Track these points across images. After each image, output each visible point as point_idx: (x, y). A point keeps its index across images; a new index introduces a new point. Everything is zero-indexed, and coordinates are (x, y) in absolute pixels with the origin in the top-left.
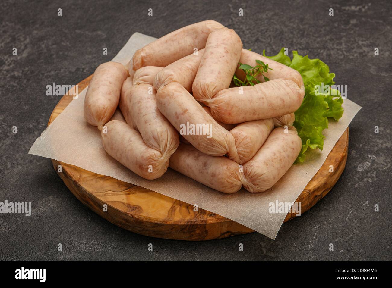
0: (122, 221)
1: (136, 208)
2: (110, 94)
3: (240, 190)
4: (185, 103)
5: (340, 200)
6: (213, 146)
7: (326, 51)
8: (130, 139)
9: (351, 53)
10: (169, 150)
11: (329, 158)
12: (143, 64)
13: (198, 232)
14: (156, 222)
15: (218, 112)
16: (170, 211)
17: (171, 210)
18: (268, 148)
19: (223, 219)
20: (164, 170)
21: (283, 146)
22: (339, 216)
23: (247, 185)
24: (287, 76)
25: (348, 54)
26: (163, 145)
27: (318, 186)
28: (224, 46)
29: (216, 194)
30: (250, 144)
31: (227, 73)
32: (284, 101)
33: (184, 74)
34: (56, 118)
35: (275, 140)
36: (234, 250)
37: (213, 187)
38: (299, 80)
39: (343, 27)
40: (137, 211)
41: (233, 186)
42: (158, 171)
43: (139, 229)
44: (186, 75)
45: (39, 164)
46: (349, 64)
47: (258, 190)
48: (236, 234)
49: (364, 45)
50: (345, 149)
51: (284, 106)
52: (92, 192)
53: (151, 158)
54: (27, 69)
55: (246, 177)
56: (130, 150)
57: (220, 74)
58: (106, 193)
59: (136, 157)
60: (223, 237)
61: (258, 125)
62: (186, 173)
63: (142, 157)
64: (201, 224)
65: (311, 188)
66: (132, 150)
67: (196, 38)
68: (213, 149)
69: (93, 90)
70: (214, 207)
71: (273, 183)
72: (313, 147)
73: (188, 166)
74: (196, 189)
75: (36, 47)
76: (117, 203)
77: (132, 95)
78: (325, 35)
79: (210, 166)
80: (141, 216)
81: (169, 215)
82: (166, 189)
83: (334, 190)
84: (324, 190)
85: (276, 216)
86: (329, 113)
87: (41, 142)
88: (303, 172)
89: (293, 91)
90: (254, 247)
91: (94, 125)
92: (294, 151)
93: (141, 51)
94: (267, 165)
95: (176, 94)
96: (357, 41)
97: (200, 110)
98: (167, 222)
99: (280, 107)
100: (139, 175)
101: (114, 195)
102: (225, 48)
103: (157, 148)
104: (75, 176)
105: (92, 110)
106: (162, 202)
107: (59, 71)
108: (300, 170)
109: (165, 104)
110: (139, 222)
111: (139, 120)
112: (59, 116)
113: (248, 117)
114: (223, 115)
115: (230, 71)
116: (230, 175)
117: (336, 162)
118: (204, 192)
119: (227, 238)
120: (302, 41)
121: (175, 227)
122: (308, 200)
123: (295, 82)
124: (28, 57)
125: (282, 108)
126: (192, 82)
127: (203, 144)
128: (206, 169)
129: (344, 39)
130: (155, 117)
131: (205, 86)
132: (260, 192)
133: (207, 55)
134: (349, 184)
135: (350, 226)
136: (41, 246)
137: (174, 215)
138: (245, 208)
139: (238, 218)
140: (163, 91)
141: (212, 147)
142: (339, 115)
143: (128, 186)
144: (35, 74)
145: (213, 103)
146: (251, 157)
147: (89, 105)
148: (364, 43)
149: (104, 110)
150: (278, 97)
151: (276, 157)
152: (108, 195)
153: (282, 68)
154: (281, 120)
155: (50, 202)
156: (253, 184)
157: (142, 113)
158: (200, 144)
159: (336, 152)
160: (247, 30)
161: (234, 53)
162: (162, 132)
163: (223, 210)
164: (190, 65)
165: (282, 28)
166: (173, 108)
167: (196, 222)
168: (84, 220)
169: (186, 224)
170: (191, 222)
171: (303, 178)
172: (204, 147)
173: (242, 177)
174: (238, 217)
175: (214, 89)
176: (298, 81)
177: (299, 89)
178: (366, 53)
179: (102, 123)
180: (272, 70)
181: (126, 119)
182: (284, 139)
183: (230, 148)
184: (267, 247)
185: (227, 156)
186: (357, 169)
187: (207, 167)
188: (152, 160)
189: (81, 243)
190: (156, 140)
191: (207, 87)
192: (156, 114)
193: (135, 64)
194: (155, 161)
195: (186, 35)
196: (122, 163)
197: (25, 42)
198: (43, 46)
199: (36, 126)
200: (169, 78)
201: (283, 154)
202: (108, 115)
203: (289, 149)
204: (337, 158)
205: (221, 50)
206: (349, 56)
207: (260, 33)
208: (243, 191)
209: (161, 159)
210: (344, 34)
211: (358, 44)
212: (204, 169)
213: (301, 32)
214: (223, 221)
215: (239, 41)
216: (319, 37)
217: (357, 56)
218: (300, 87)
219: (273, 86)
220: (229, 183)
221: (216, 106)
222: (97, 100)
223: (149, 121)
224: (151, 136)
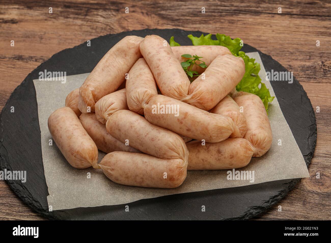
4: (181, 108)
6: (222, 133)
8: (143, 161)
15: (200, 103)
23: (257, 152)
24: (219, 52)
26: (181, 152)
28: (162, 50)
55: (255, 145)
56: (152, 170)
57: (181, 73)
66: (153, 169)
67: (126, 56)
69: (70, 138)
73: (203, 160)
77: (118, 125)
87: (54, 199)
93: (87, 87)
94: (263, 128)
102: (165, 51)
103: (177, 157)
114: (206, 104)
116: (246, 150)
127: (214, 135)
128: (222, 155)
130: (158, 132)
131: (179, 87)
133: (157, 63)
147: (77, 151)
149: (94, 150)
150: (233, 70)
156: (262, 149)
157: (142, 134)
158: (212, 136)
162: (175, 141)
164: (147, 77)
183: (234, 129)
187: (222, 153)
191: (181, 88)
192: (157, 130)
193: (88, 100)
195: (115, 57)
200: (146, 95)
205: (163, 54)
209: (184, 164)
212: (220, 156)
220: (247, 157)
221: (197, 99)
222: (81, 144)
223: (155, 137)
224: (167, 148)
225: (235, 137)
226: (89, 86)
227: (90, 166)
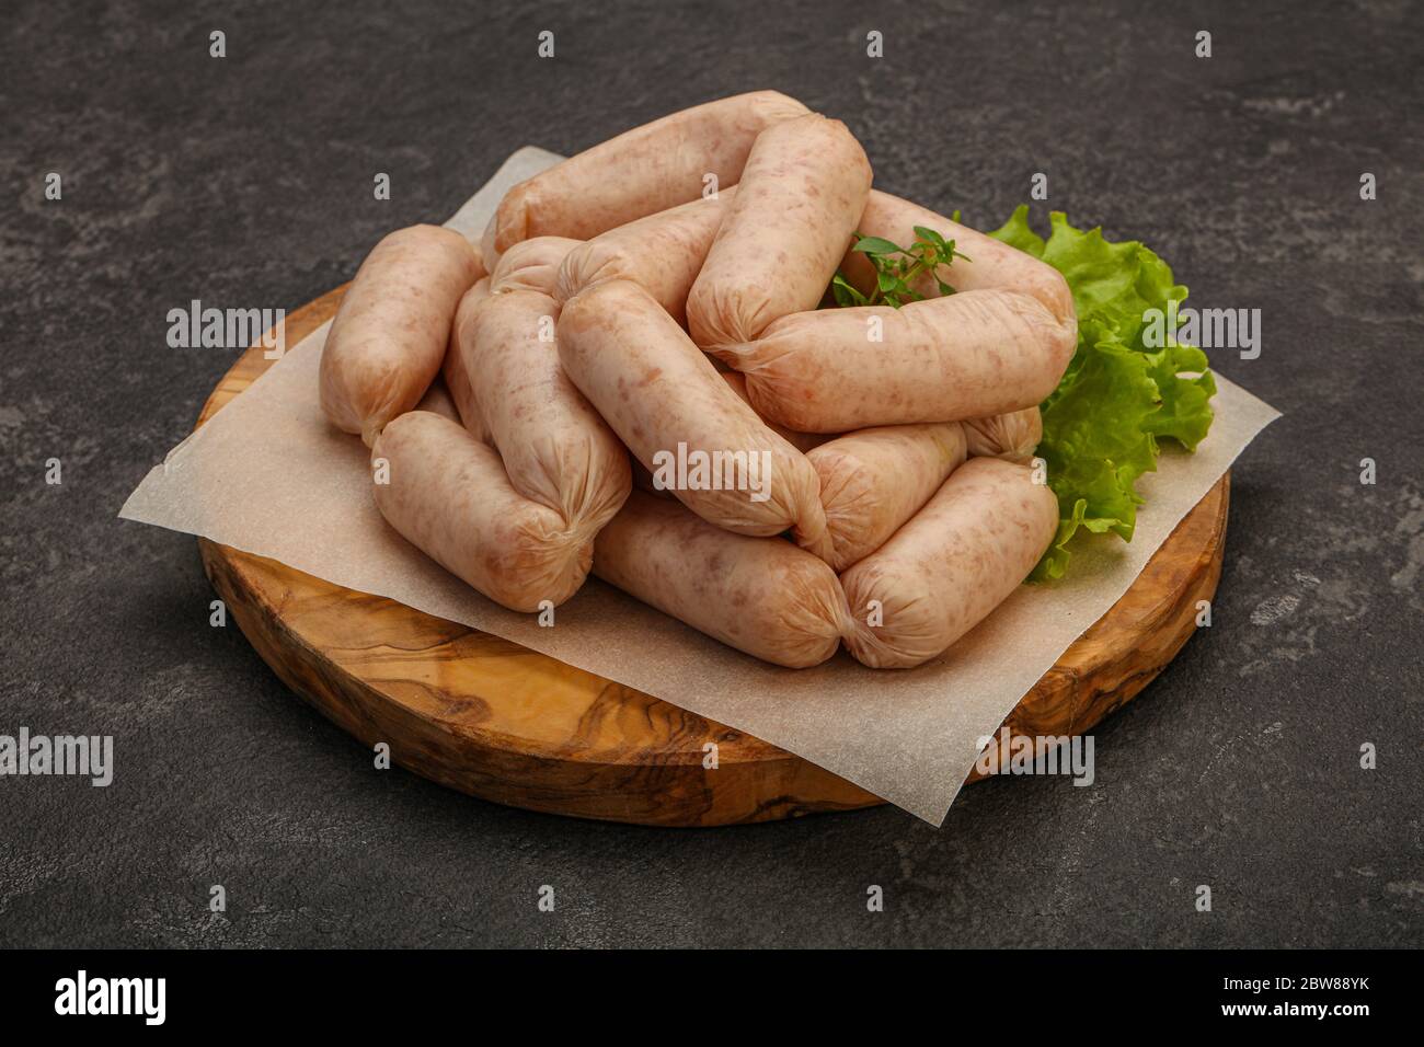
0: (420, 748)
1: (469, 704)
2: (410, 327)
3: (831, 659)
4: (652, 347)
5: (1185, 716)
7: (1178, 235)
8: (462, 471)
9: (1263, 247)
10: (592, 507)
11: (1152, 569)
12: (531, 230)
13: (677, 793)
14: (533, 752)
15: (770, 387)
16: (586, 721)
17: (590, 714)
18: (937, 516)
19: (767, 751)
20: (575, 578)
21: (991, 514)
22: (1178, 768)
23: (856, 639)
24: (1017, 282)
25: (1253, 249)
26: (571, 491)
27: (1107, 659)
28: (804, 171)
29: (751, 670)
30: (873, 499)
31: (810, 260)
32: (999, 363)
33: (663, 260)
34: (222, 406)
35: (963, 494)
36: (800, 863)
37: (738, 641)
38: (1060, 296)
39: (1241, 162)
40: (473, 716)
41: (808, 642)
42: (551, 581)
43: (476, 777)
44: (669, 262)
45: (156, 558)
46: (1253, 280)
47: (896, 657)
48: (812, 808)
49: (1310, 224)
50: (1210, 542)
51: (1001, 379)
52: (324, 647)
53: (529, 534)
54: (150, 257)
55: (855, 609)
56: (460, 507)
57: (783, 262)
58: (370, 651)
59: (478, 531)
60: (765, 816)
61: (906, 439)
62: (651, 596)
63: (498, 530)
64: (688, 764)
65: (1082, 662)
66: (465, 505)
67: (714, 150)
68: (741, 508)
70: (738, 709)
71: (948, 636)
72: (1097, 526)
73: (657, 567)
74: (682, 650)
75: (188, 189)
76: (407, 685)
77: (478, 327)
78: (1178, 187)
79: (729, 569)
80: (484, 730)
81: (579, 730)
82: (578, 646)
83: (1166, 681)
84: (1127, 675)
85: (949, 747)
86: (1164, 421)
87: (166, 480)
88: (1058, 609)
89: (1032, 330)
90: (873, 855)
91: (351, 432)
92: (1027, 534)
93: (524, 188)
94: (928, 572)
95: (625, 317)
96: (1286, 209)
97: (704, 374)
98: (570, 755)
99: (985, 381)
100: (488, 594)
101: (398, 659)
102: (808, 178)
103: (550, 499)
104: (271, 593)
105: (346, 379)
106: (562, 688)
107: (257, 269)
108: (1049, 602)
109: (583, 351)
110: (477, 753)
111: (496, 407)
112: (237, 400)
113: (875, 410)
114: (785, 400)
115: (820, 255)
116: (798, 599)
117: (1174, 581)
118: (707, 661)
119: (781, 821)
120: (1097, 202)
121: (597, 774)
122: (1066, 705)
123: (1046, 306)
124: (158, 219)
125: (994, 387)
126: (688, 288)
128: (716, 578)
129: (1242, 200)
130: (550, 395)
131: (730, 299)
132: (900, 666)
133: (746, 201)
134: (1222, 663)
135: (1210, 802)
136: (133, 824)
137: (599, 732)
138: (846, 718)
139: (817, 750)
140: (582, 305)
141: (737, 502)
142: (1198, 431)
143: (447, 634)
144: (176, 273)
145: (755, 357)
146: (873, 543)
147: (337, 359)
148: (1310, 215)
149: (385, 378)
150: (979, 347)
151: (961, 548)
152: (379, 658)
153: (1003, 255)
154: (991, 435)
155: (183, 683)
156: (880, 637)
157: (508, 384)
159: (1179, 549)
160: (915, 160)
161: (840, 199)
162: (571, 445)
163: (767, 721)
164: (686, 231)
165: (1035, 157)
166: (611, 365)
167: (673, 759)
168: (291, 747)
169: (636, 762)
170: (656, 756)
171: (1057, 627)
172: (709, 500)
173: (838, 611)
174: (817, 745)
175: (760, 309)
176: (1057, 301)
177: (1057, 324)
178: (1315, 248)
179: (375, 422)
180: (967, 259)
181: (464, 413)
182: (995, 491)
183: (801, 508)
184: (917, 858)
185: (791, 536)
186: (1252, 617)
187: (719, 573)
188: (533, 542)
189: (275, 821)
190: (550, 473)
191: (736, 304)
192: (555, 388)
193: (502, 231)
194: (543, 542)
195: (682, 137)
196: (433, 554)
197: (155, 173)
198: (214, 187)
199: (160, 439)
200: (607, 269)
201: (989, 539)
202: (399, 395)
203: (1011, 528)
204: (1178, 571)
205: (794, 185)
206: (1255, 254)
207: (956, 173)
208: (845, 660)
209: (562, 538)
210: (1246, 185)
211: (1291, 219)
212: (708, 579)
213: (1096, 175)
214: (766, 759)
215: (860, 161)
216: (1159, 190)
217: (1282, 258)
218: (1061, 322)
219: (967, 312)
220: (792, 626)
221: (763, 366)
222: (364, 343)
223: (529, 408)
224: (533, 458)
225: (802, 545)
226: (533, 186)
227: (358, 432)
